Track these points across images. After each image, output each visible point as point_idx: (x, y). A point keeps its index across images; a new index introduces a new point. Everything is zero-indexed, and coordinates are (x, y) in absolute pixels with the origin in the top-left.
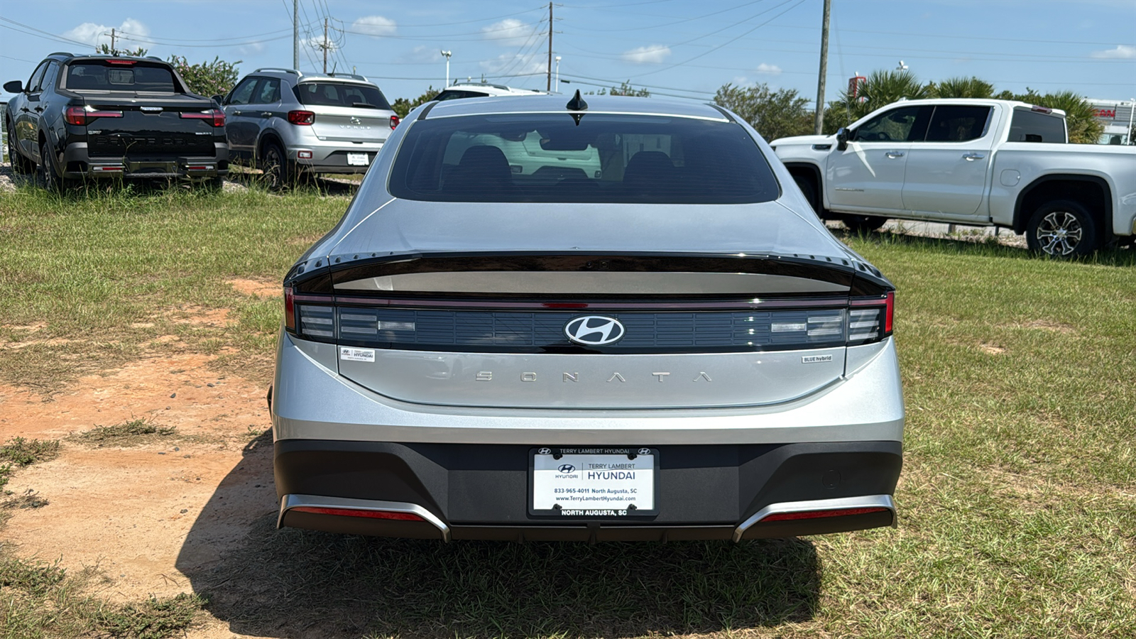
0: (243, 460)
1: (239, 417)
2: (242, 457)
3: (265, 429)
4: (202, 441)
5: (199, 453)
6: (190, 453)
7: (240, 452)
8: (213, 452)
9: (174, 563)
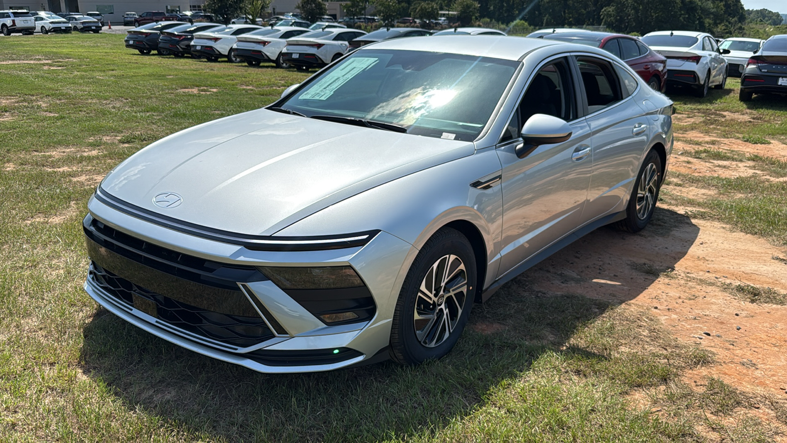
0: (675, 264)
1: (678, 295)
2: (675, 266)
3: (659, 279)
4: (701, 280)
5: (701, 273)
6: (707, 274)
7: (676, 269)
8: (693, 272)
9: (700, 232)
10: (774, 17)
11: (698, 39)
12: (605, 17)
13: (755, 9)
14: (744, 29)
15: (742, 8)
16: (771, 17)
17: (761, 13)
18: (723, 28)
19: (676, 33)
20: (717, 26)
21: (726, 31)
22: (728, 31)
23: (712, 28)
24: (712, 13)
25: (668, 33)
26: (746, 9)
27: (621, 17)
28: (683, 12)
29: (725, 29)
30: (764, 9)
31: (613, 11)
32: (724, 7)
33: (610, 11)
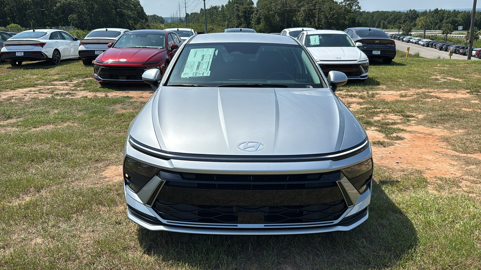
10: (160, 19)
11: (121, 33)
12: (72, 21)
13: (150, 15)
14: (150, 26)
15: (145, 14)
16: (159, 19)
17: (153, 17)
18: (140, 26)
19: (109, 29)
20: (136, 24)
21: (142, 27)
22: (143, 27)
23: (134, 25)
24: (132, 17)
25: (104, 29)
26: (147, 14)
27: (81, 20)
28: (118, 17)
29: (141, 26)
30: (154, 15)
31: (76, 17)
32: (137, 14)
33: (74, 17)
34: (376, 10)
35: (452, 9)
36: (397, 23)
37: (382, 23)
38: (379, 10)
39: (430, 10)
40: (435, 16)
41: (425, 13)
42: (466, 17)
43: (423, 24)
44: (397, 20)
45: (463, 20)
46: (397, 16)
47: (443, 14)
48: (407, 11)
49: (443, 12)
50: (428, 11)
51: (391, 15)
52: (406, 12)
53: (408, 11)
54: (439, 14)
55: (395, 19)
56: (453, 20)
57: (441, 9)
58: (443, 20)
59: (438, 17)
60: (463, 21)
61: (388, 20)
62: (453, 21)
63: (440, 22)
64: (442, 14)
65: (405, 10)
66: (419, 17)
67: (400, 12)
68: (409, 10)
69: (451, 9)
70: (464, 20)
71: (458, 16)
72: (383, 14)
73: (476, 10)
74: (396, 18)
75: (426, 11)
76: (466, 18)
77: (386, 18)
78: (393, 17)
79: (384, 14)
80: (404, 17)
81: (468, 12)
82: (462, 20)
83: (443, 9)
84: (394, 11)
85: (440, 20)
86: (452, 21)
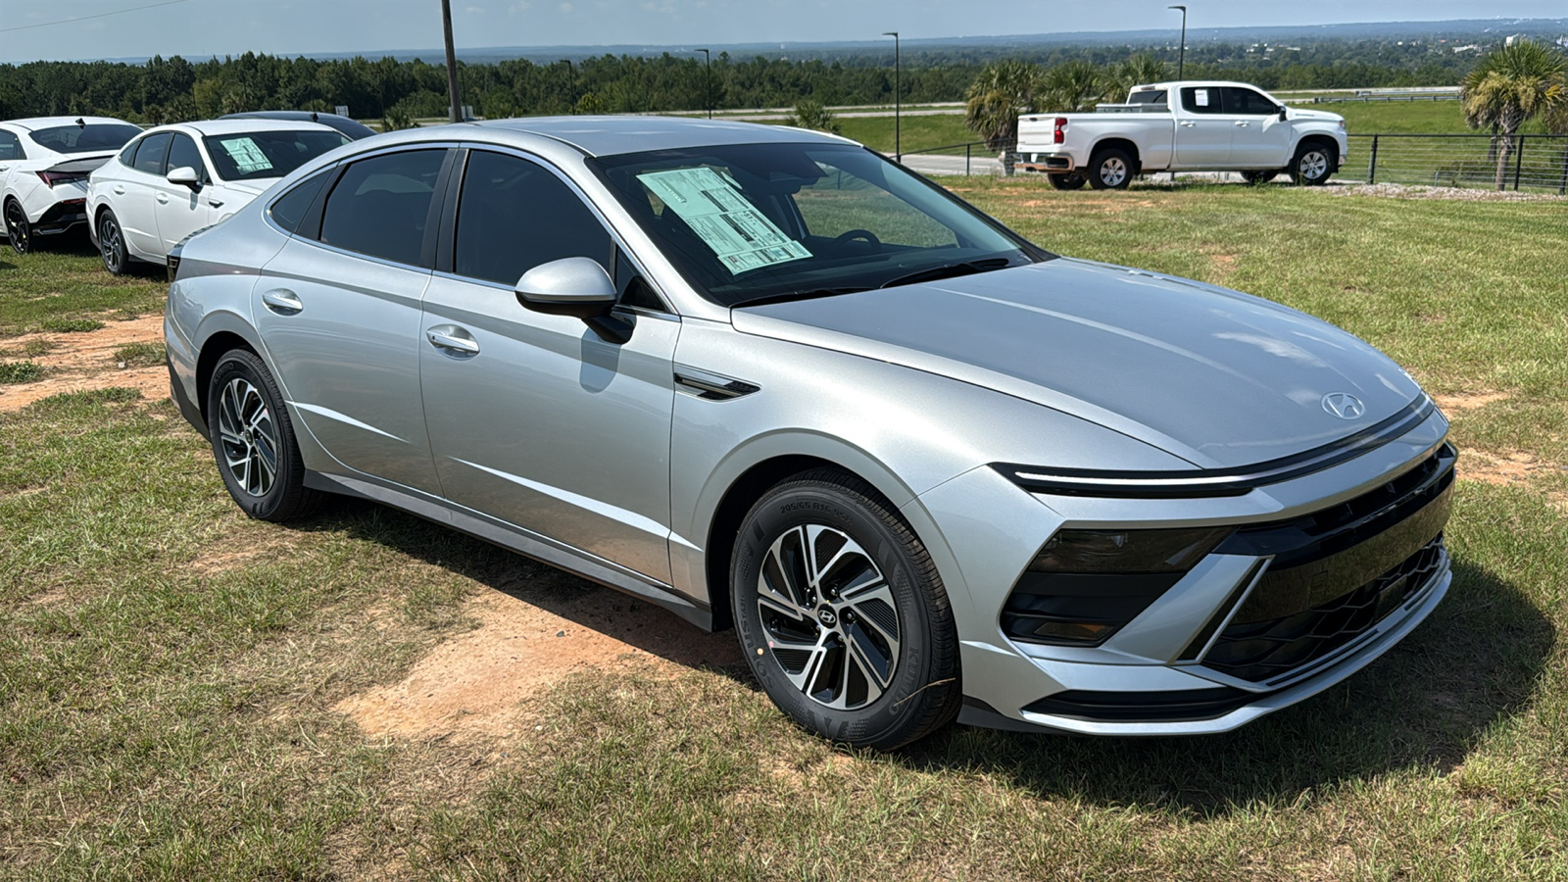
34: (35, 60)
35: (294, 55)
36: (126, 102)
37: (73, 102)
38: (44, 60)
39: (228, 58)
40: (248, 77)
41: (212, 68)
42: (344, 79)
43: (234, 102)
44: (122, 92)
45: (337, 87)
46: (120, 78)
47: (273, 69)
48: (147, 61)
49: (273, 64)
50: (222, 61)
51: (97, 76)
52: (145, 66)
53: (150, 62)
54: (262, 71)
55: (115, 89)
56: (306, 87)
57: (262, 55)
58: (279, 89)
59: (259, 79)
60: (337, 89)
61: (93, 91)
62: (307, 92)
63: (271, 96)
64: (269, 70)
65: (141, 58)
66: (197, 81)
67: (123, 65)
68: (153, 57)
69: (291, 55)
70: (340, 86)
71: (318, 75)
72: (63, 70)
73: (456, 53)
74: (117, 86)
75: (217, 61)
76: (343, 82)
77: (81, 84)
78: (105, 81)
79: (68, 70)
80: (146, 80)
81: (344, 63)
82: (334, 88)
83: (267, 54)
84: (103, 61)
85: (267, 88)
86: (305, 90)
